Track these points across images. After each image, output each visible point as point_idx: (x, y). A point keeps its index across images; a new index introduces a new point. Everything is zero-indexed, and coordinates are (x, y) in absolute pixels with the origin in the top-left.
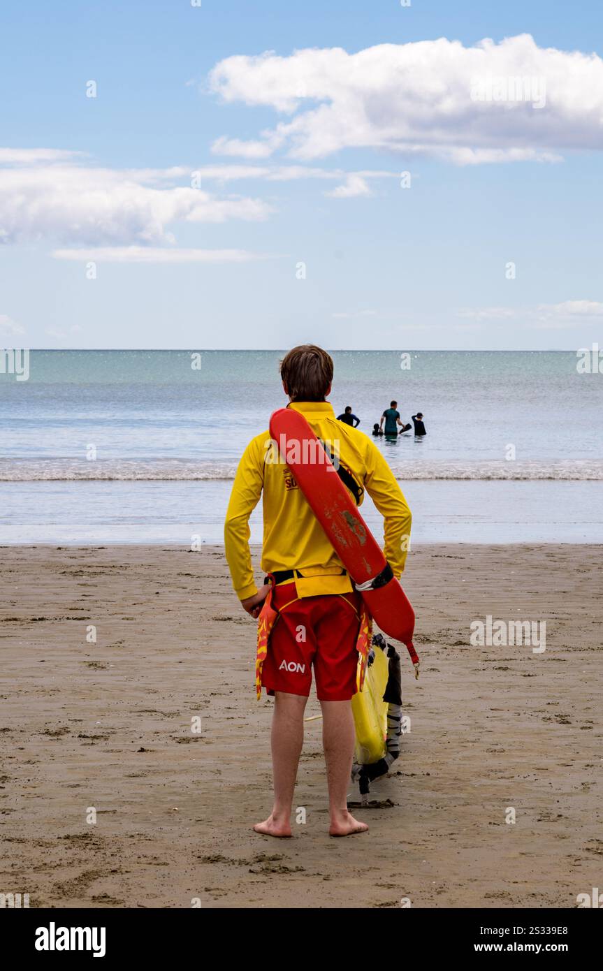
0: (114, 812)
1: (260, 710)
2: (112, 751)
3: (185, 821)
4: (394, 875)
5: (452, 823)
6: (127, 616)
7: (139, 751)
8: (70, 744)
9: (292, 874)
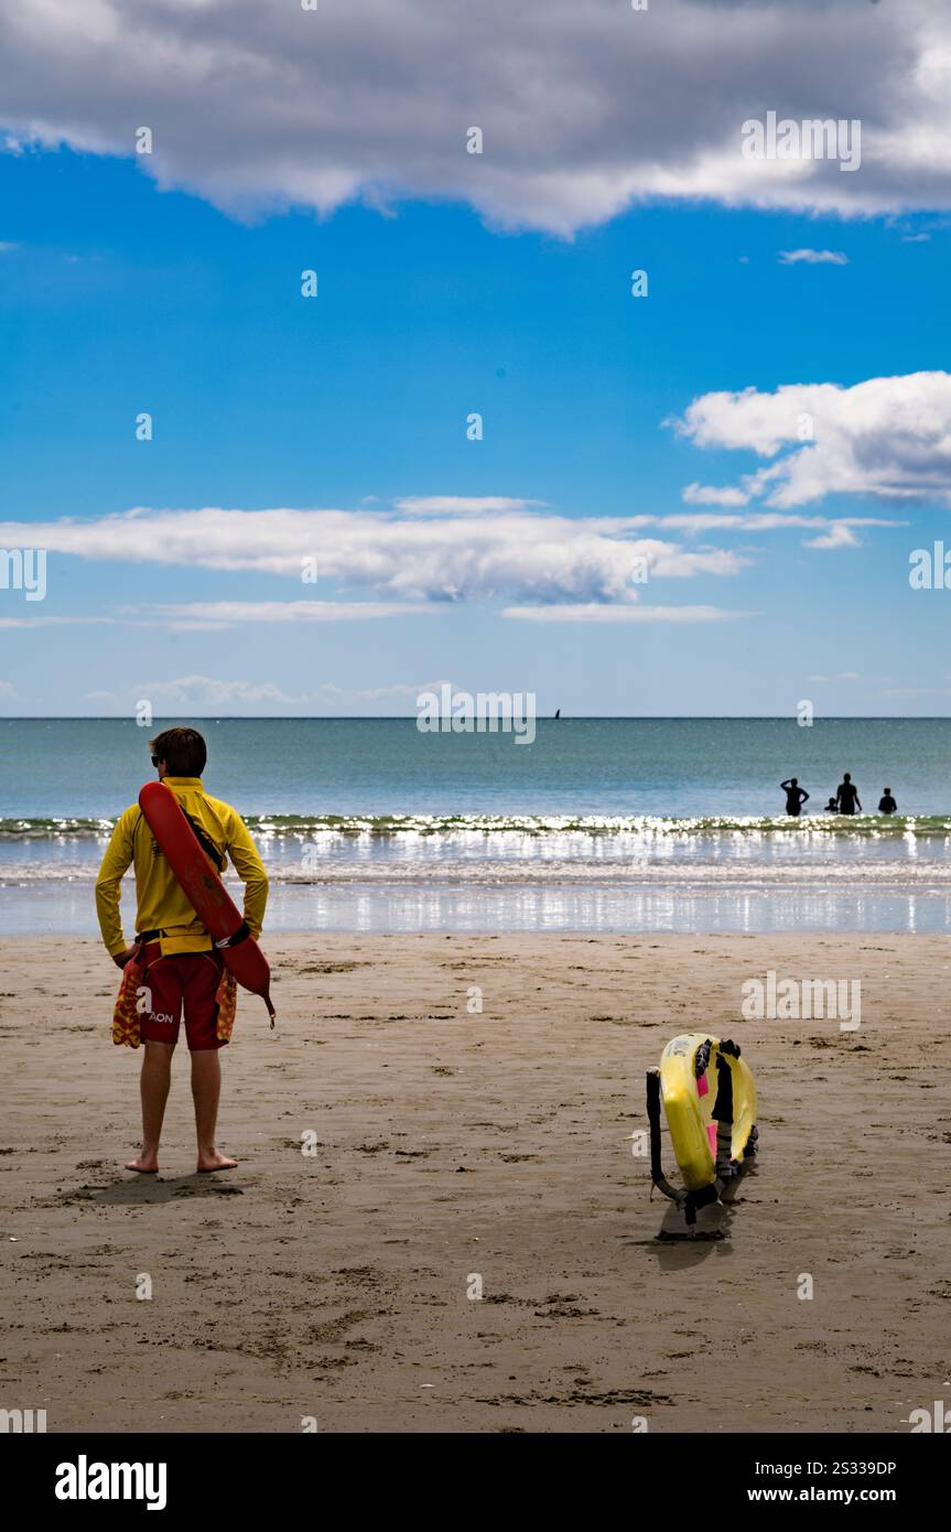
0: (406, 1242)
1: (610, 1124)
2: (428, 1171)
3: (482, 1253)
4: (700, 1320)
5: (785, 1259)
6: (496, 1015)
7: (458, 1171)
8: (385, 1160)
9: (584, 1317)
